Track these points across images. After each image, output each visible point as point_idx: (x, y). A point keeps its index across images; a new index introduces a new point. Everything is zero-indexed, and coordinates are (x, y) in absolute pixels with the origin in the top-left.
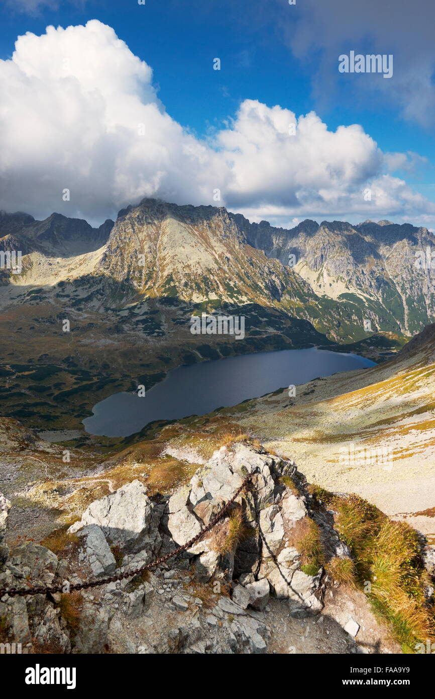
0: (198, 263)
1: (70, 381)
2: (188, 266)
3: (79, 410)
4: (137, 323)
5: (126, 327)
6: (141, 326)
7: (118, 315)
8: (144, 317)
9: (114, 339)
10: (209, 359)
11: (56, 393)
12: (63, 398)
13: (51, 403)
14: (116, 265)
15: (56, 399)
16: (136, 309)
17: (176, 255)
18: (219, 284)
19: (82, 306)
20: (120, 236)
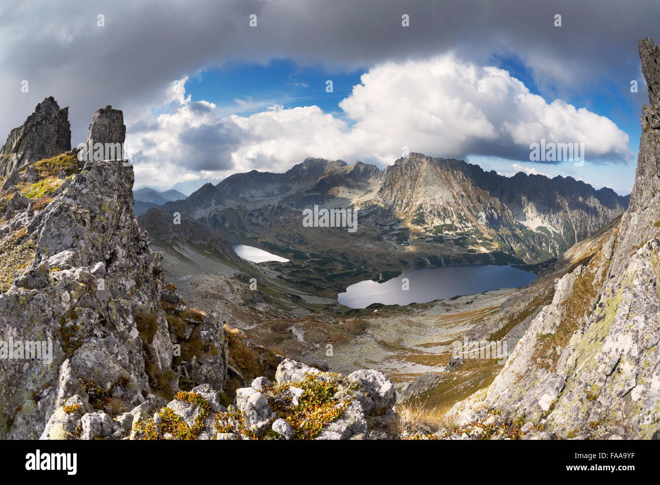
0: (441, 197)
1: (340, 268)
2: (434, 199)
3: (338, 287)
4: (393, 236)
5: (385, 238)
6: (395, 238)
7: (382, 229)
8: (398, 232)
9: (375, 245)
10: (434, 266)
11: (329, 274)
12: (331, 278)
13: (324, 280)
14: (387, 195)
15: (327, 278)
16: (395, 226)
17: (427, 191)
18: (454, 213)
19: (362, 221)
20: (392, 176)
